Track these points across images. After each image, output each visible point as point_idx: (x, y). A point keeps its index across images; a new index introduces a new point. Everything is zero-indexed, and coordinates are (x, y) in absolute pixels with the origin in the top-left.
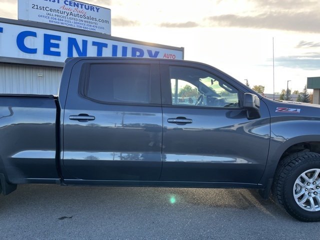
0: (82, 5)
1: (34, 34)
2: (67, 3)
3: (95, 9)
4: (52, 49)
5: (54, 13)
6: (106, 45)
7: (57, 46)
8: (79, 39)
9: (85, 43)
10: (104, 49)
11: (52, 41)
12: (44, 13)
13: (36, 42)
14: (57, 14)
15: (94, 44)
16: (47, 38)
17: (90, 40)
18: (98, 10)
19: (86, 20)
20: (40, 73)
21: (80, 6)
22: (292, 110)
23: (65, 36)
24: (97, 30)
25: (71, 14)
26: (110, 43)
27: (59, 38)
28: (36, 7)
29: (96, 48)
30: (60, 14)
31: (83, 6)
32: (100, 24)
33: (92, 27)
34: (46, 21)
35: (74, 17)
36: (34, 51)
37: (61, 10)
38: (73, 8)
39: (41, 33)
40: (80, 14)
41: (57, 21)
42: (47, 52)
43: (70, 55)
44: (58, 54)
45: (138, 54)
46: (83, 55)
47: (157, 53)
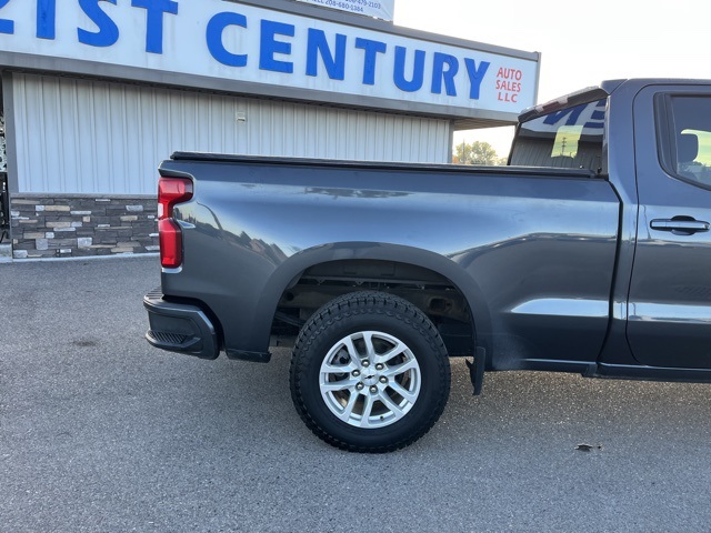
1: (240, 21)
4: (278, 57)
6: (382, 47)
7: (286, 49)
8: (330, 30)
9: (341, 40)
10: (378, 54)
11: (278, 38)
13: (244, 41)
15: (360, 43)
16: (268, 28)
17: (352, 34)
20: (240, 112)
23: (302, 25)
24: (367, 11)
26: (391, 42)
27: (289, 30)
29: (362, 53)
33: (357, 4)
36: (240, 61)
39: (255, 17)
42: (267, 63)
43: (311, 70)
44: (287, 68)
45: (446, 67)
46: (336, 71)
47: (485, 66)
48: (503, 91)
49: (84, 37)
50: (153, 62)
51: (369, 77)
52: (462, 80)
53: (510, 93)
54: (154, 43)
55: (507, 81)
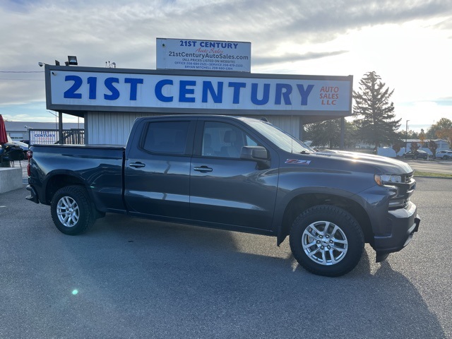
0: (218, 44)
1: (170, 82)
2: (203, 44)
3: (233, 46)
4: (188, 96)
5: (190, 58)
6: (244, 85)
7: (192, 92)
8: (214, 81)
9: (220, 85)
10: (242, 89)
11: (188, 87)
12: (180, 59)
13: (172, 91)
14: (193, 58)
15: (231, 84)
16: (183, 84)
17: (226, 81)
18: (236, 46)
19: (223, 59)
21: (216, 45)
22: (301, 162)
23: (200, 80)
24: (235, 69)
25: (207, 56)
26: (249, 82)
27: (193, 83)
28: (172, 54)
29: (232, 89)
30: (195, 58)
31: (220, 45)
32: (238, 62)
33: (229, 67)
34: (182, 67)
35: (210, 59)
36: (170, 99)
37: (197, 53)
38: (209, 49)
39: (177, 80)
40: (216, 54)
41: (193, 65)
42: (182, 99)
43: (205, 100)
44: (192, 100)
45: (284, 90)
46: (218, 99)
47: (310, 87)
48: (325, 100)
49: (107, 97)
50: (133, 104)
51: (236, 100)
52: (295, 96)
53: (330, 101)
54: (133, 96)
55: (328, 94)
